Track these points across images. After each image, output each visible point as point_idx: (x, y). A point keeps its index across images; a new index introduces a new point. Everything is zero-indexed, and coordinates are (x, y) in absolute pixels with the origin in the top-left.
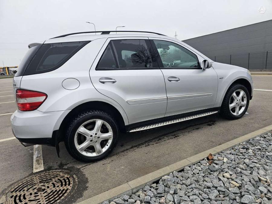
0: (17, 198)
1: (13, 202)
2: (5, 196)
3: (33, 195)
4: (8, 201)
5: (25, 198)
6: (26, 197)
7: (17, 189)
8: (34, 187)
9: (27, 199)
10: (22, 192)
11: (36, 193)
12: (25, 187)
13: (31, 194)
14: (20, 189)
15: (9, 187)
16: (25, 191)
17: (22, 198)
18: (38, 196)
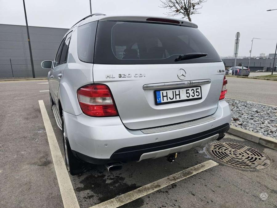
0: (252, 160)
1: (256, 161)
2: (256, 168)
3: (243, 155)
4: (258, 164)
5: (249, 157)
6: (247, 157)
7: (244, 165)
8: (236, 157)
9: (248, 156)
10: (245, 161)
11: (240, 154)
12: (239, 162)
13: (243, 156)
14: (243, 163)
15: (247, 171)
16: (243, 160)
17: (249, 158)
18: (241, 152)
